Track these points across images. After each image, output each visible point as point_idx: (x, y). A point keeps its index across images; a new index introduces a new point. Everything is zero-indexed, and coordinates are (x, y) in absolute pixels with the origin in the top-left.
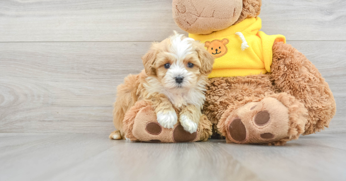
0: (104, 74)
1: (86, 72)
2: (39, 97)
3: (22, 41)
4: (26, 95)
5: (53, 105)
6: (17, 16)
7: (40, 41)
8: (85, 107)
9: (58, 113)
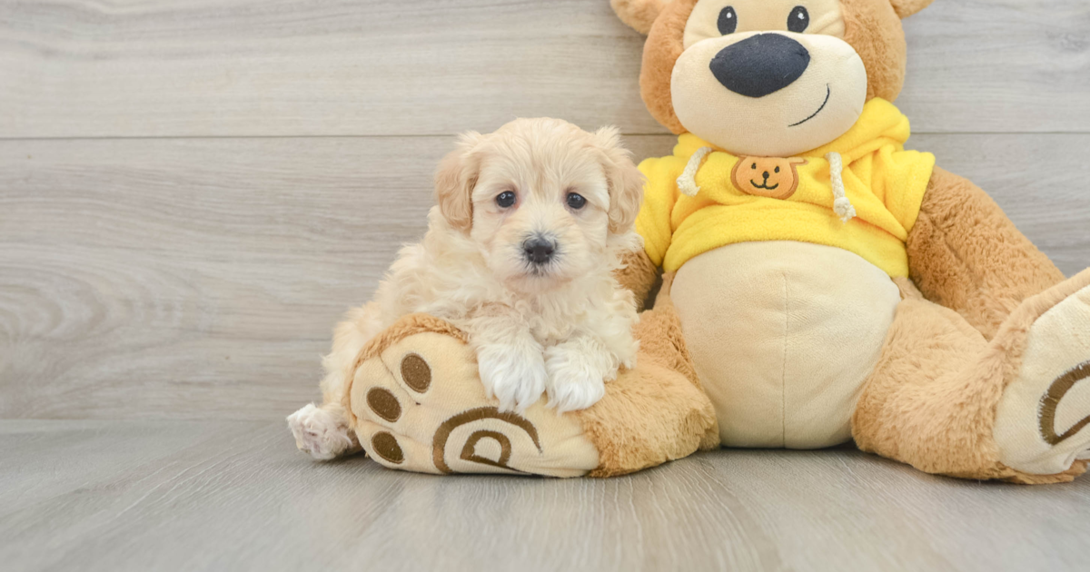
0: (370, 239)
1: (312, 231)
2: (169, 308)
3: (113, 133)
4: (128, 303)
5: (212, 333)
6: (98, 57)
7: (168, 134)
8: (312, 340)
9: (227, 358)
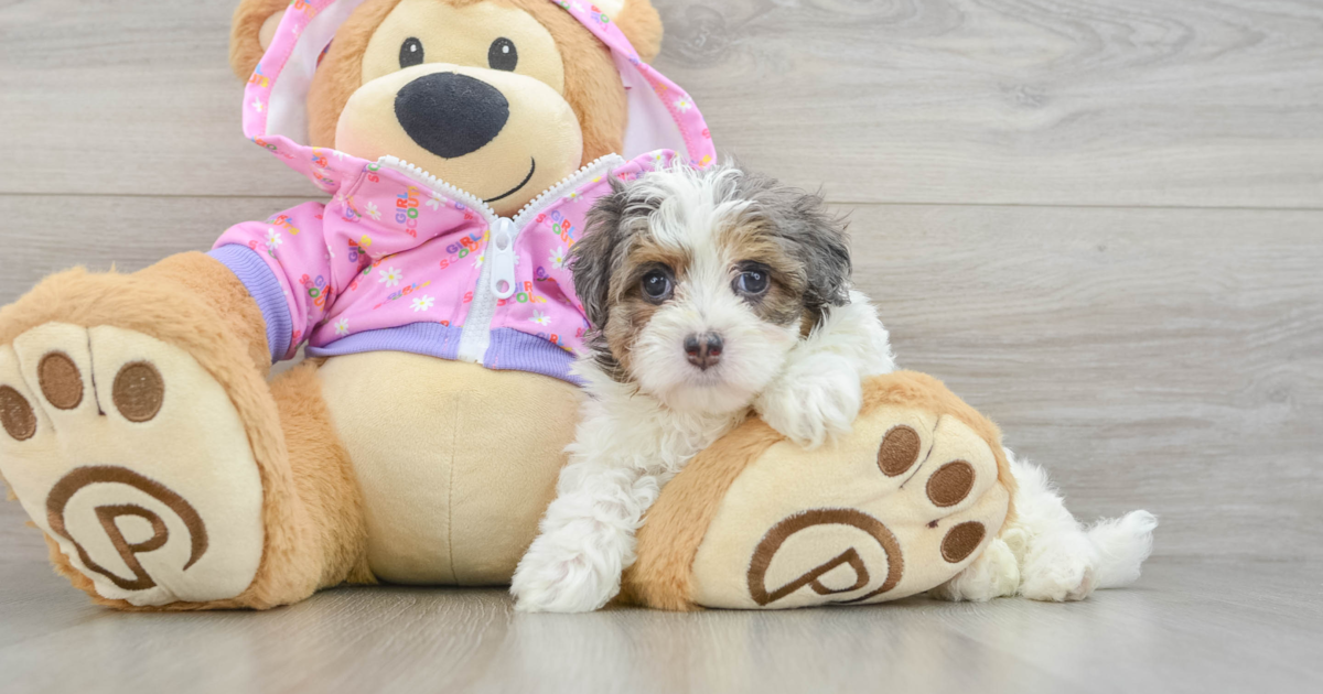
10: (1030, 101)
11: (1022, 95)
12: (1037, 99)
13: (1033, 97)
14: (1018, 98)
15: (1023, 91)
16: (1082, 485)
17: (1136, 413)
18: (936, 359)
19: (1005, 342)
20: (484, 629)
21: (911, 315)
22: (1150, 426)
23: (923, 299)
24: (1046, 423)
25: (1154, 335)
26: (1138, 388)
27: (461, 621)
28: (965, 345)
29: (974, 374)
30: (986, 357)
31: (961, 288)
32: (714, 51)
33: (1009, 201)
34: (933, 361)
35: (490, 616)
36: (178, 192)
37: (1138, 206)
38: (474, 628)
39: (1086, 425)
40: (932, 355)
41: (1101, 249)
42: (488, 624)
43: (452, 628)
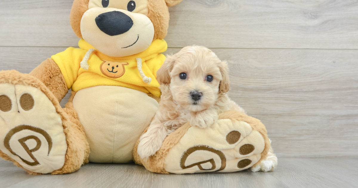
10: (313, 17)
11: (310, 15)
12: (315, 17)
13: (314, 16)
14: (309, 16)
15: (311, 14)
16: (327, 134)
17: (344, 112)
18: (283, 96)
19: (304, 91)
20: (145, 183)
21: (275, 82)
22: (349, 116)
23: (279, 78)
24: (317, 115)
25: (350, 89)
26: (345, 105)
27: (139, 179)
28: (292, 92)
29: (294, 100)
30: (298, 95)
31: (291, 74)
32: (216, 2)
33: (306, 48)
34: (282, 96)
35: (147, 177)
36: (58, 46)
37: (346, 49)
38: (142, 182)
39: (329, 116)
40: (282, 94)
41: (334, 62)
42: (146, 180)
43: (136, 182)
